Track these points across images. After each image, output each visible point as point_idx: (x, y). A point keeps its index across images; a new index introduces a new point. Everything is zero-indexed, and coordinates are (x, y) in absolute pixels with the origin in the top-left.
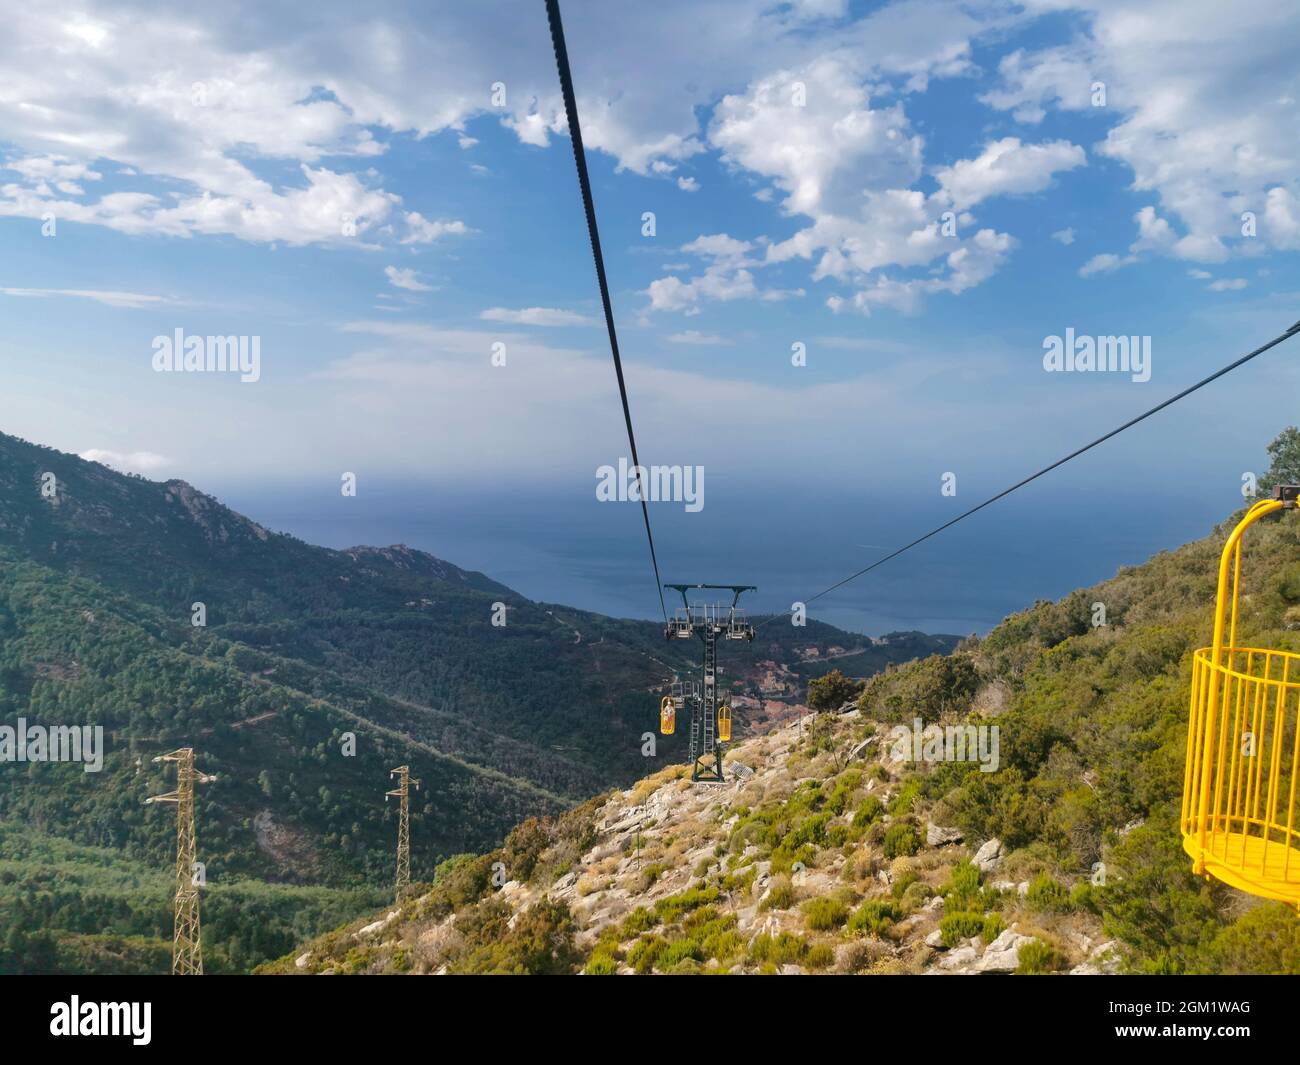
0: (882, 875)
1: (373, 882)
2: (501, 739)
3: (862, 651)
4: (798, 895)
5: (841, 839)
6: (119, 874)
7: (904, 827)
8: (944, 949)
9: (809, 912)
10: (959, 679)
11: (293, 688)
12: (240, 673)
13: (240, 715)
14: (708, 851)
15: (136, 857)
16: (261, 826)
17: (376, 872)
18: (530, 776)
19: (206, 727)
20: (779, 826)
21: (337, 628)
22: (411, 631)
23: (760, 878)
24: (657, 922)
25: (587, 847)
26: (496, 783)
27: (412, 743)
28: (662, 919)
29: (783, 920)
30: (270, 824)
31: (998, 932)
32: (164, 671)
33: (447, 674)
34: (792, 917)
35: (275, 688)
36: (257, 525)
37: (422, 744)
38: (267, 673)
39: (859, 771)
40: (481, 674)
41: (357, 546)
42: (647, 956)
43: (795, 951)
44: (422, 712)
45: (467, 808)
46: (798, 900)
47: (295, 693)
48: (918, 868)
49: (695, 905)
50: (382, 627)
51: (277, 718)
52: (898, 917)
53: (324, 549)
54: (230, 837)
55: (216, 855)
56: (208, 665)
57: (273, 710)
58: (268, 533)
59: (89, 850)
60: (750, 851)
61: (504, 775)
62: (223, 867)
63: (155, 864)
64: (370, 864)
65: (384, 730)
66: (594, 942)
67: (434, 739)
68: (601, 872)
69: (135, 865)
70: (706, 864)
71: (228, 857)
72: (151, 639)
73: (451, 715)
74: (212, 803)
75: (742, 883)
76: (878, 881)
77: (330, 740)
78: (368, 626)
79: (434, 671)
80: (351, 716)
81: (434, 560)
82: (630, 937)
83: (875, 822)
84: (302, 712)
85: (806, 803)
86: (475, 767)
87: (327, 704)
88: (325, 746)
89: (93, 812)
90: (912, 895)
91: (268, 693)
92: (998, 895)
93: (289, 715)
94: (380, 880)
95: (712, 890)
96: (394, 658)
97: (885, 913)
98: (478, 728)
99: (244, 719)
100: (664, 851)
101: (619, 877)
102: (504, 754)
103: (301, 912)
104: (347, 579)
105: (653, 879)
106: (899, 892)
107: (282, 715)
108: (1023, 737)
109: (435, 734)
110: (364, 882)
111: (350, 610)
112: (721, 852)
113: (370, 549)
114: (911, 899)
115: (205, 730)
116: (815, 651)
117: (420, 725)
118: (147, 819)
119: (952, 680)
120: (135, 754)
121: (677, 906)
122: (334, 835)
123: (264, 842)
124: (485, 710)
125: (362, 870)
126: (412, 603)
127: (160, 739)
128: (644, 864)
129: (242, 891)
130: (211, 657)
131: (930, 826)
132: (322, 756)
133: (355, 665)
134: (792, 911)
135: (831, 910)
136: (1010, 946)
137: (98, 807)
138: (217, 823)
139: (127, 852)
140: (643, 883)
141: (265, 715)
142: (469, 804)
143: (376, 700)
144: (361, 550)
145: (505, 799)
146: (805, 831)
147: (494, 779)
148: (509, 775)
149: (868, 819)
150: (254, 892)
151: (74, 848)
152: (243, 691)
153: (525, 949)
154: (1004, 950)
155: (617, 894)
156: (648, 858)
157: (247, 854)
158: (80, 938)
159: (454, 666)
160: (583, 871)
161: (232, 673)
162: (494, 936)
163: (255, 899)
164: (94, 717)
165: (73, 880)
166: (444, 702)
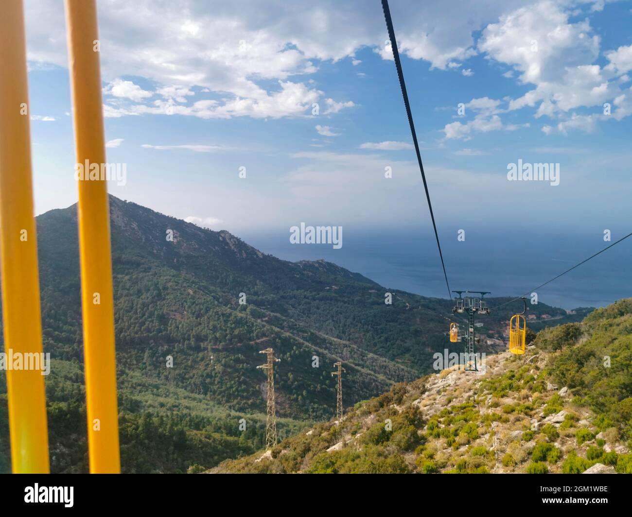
0: (530, 399)
1: (313, 419)
2: (371, 355)
3: (561, 317)
4: (500, 404)
5: (518, 389)
6: (205, 406)
7: (540, 384)
8: (544, 418)
9: (503, 408)
10: (571, 334)
11: (275, 327)
12: (253, 319)
13: (253, 338)
14: (471, 393)
15: (211, 400)
16: (264, 389)
17: (314, 414)
18: (385, 374)
19: (239, 343)
20: (497, 384)
21: (294, 299)
22: (328, 301)
23: (488, 399)
24: (452, 413)
25: (423, 392)
26: (369, 376)
27: (329, 355)
28: (453, 412)
29: (495, 411)
30: (267, 388)
31: (560, 411)
32: (221, 317)
33: (345, 322)
34: (498, 410)
35: (268, 327)
36: (258, 250)
37: (334, 356)
38: (264, 319)
39: (529, 367)
40: (361, 323)
41: (302, 260)
42: (449, 421)
43: (497, 418)
44: (334, 341)
45: (355, 387)
46: (500, 405)
47: (277, 329)
48: (542, 396)
49: (465, 408)
50: (314, 299)
51: (269, 340)
52: (532, 409)
53: (287, 262)
54: (251, 393)
55: (245, 401)
56: (240, 315)
57: (267, 337)
58: (263, 254)
59: (192, 395)
60: (486, 392)
61: (372, 373)
62: (248, 407)
63: (219, 403)
64: (311, 410)
65: (317, 348)
66: (429, 418)
67: (339, 354)
68: (430, 400)
69: (211, 403)
70: (470, 397)
71: (250, 402)
72: (216, 302)
73: (348, 343)
74: (242, 377)
75: (483, 401)
76: (529, 400)
77: (293, 351)
78: (308, 298)
79: (339, 321)
80: (302, 341)
81: (337, 267)
82: (443, 417)
83: (531, 383)
84: (280, 338)
85: (507, 377)
86: (359, 368)
87: (291, 335)
88: (291, 354)
89: (194, 379)
90: (538, 403)
91: (265, 329)
92: (563, 402)
93: (274, 339)
94: (316, 418)
95: (471, 403)
96: (320, 314)
97: (528, 408)
98: (360, 350)
99: (255, 340)
100: (454, 393)
101: (437, 402)
102: (373, 362)
103: (282, 430)
104: (298, 276)
105: (450, 401)
106: (534, 403)
107: (272, 339)
108: (581, 354)
109: (340, 351)
110: (309, 418)
111: (300, 291)
112: (475, 394)
113: (308, 262)
114: (537, 404)
115: (239, 344)
116: (534, 317)
117: (332, 347)
118: (216, 382)
119: (569, 334)
120: (211, 353)
121: (459, 408)
122: (295, 396)
123: (265, 396)
124: (363, 340)
125: (308, 413)
126: (328, 288)
127: (220, 347)
128: (446, 397)
129: (256, 418)
130: (241, 311)
131: (548, 384)
132: (289, 359)
133: (302, 317)
134: (498, 408)
135: (510, 407)
136: (563, 415)
137: (196, 376)
138: (245, 386)
139: (208, 397)
140: (446, 403)
141: (264, 339)
142: (356, 385)
143: (312, 334)
144: (304, 262)
145: (373, 384)
146: (506, 386)
147: (368, 374)
148: (375, 372)
149: (528, 382)
150: (262, 419)
151: (187, 394)
152: (255, 327)
153: (407, 417)
154: (560, 416)
155: (437, 406)
156: (448, 395)
157: (258, 401)
158: (195, 432)
159: (348, 319)
160: (423, 399)
161: (249, 319)
162: (395, 414)
163: (262, 422)
164: (194, 336)
165: (187, 408)
166: (343, 336)
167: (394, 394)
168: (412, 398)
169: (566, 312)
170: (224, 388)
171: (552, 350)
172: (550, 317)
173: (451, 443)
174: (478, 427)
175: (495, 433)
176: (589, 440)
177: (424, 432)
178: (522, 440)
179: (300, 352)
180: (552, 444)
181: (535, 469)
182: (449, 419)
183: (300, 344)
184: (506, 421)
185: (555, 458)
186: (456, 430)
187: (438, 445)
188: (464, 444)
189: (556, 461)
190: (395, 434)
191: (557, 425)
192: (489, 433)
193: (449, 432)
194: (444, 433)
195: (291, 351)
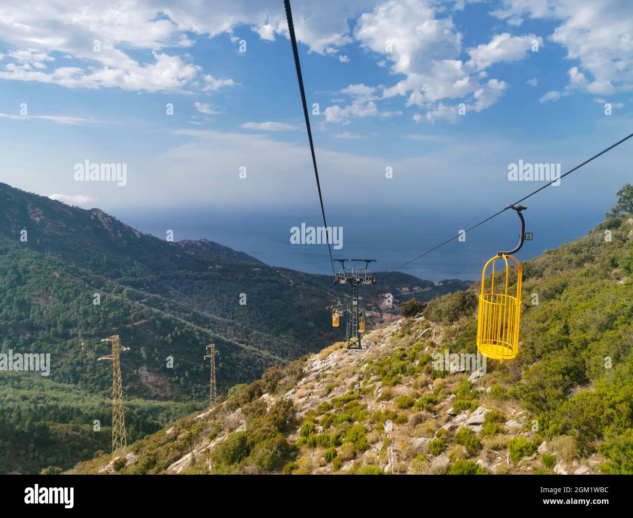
0: (430, 386)
1: (196, 399)
2: (255, 332)
4: (393, 395)
5: (413, 372)
6: (76, 396)
8: (454, 415)
9: (398, 401)
10: (468, 302)
11: (155, 308)
12: (130, 301)
13: (131, 321)
14: (355, 379)
15: (83, 389)
16: (142, 373)
17: (197, 394)
18: (269, 349)
20: (386, 367)
21: (175, 280)
22: (211, 281)
23: (377, 389)
24: (332, 408)
25: (300, 378)
26: (253, 353)
27: (212, 334)
28: (334, 407)
29: (387, 405)
30: (146, 372)
31: (477, 407)
33: (228, 301)
34: (391, 404)
35: (147, 308)
36: (136, 230)
37: (217, 335)
38: (143, 301)
39: (422, 343)
41: (184, 240)
42: (328, 421)
43: (391, 417)
44: (217, 320)
46: (393, 397)
47: (157, 311)
48: (445, 383)
49: (349, 400)
50: (197, 279)
51: (148, 322)
52: (436, 403)
53: (168, 242)
54: (128, 378)
56: (115, 297)
57: (146, 319)
58: (141, 234)
59: (61, 385)
60: (373, 378)
61: (257, 349)
62: (125, 393)
63: (92, 392)
64: (194, 391)
65: (200, 328)
66: (304, 416)
67: (223, 332)
68: (307, 389)
69: (83, 392)
70: (354, 384)
71: (127, 388)
72: (87, 285)
73: (231, 321)
75: (370, 391)
76: (428, 389)
77: (174, 333)
78: (190, 278)
79: (222, 300)
80: (184, 321)
81: (221, 246)
82: (320, 414)
83: (428, 364)
84: (160, 319)
85: (398, 357)
86: (243, 345)
87: (172, 316)
88: (172, 335)
89: (62, 367)
90: (442, 393)
91: (144, 311)
92: (478, 393)
93: (154, 321)
94: (200, 398)
95: (356, 394)
96: (202, 294)
97: (430, 401)
98: (244, 327)
99: (132, 323)
100: (335, 379)
101: (315, 391)
102: (257, 339)
103: (162, 414)
104: (179, 256)
105: (330, 391)
106: (436, 393)
107: (150, 321)
109: (224, 330)
110: (192, 399)
111: (181, 271)
112: (360, 379)
113: (190, 241)
114: (442, 396)
115: (114, 328)
116: (407, 289)
117: (216, 326)
118: (88, 370)
119: (465, 302)
120: (81, 340)
121: (341, 401)
122: (177, 378)
123: (144, 381)
124: (247, 318)
125: (191, 394)
126: (211, 267)
127: (93, 333)
128: (326, 385)
129: (134, 404)
130: (116, 293)
132: (170, 340)
133: (185, 297)
134: (391, 401)
135: (407, 400)
136: (481, 413)
137: (64, 365)
139: (79, 386)
140: (326, 393)
141: (143, 321)
142: (240, 363)
143: (195, 313)
144: (186, 242)
145: (258, 360)
146: (397, 369)
147: (252, 351)
148: (259, 349)
149: (425, 363)
150: (140, 404)
151: (54, 384)
152: (132, 310)
153: (275, 419)
154: (479, 415)
155: (314, 397)
156: (328, 382)
157: (136, 386)
158: (60, 425)
159: (232, 297)
160: (299, 388)
161: (126, 301)
162: (261, 414)
163: (140, 408)
164: (61, 323)
165: (54, 399)
166: (227, 315)
167: (267, 382)
168: (287, 387)
170: (97, 375)
171: (448, 322)
173: (330, 457)
174: (367, 431)
175: (389, 443)
176: (529, 456)
177: (295, 438)
178: (429, 453)
179: (181, 333)
180: (472, 460)
182: (329, 418)
183: (181, 324)
184: (404, 421)
186: (338, 437)
187: (314, 459)
188: (349, 459)
190: (257, 446)
191: (477, 429)
192: (382, 440)
193: (328, 439)
194: (321, 441)
195: (172, 332)
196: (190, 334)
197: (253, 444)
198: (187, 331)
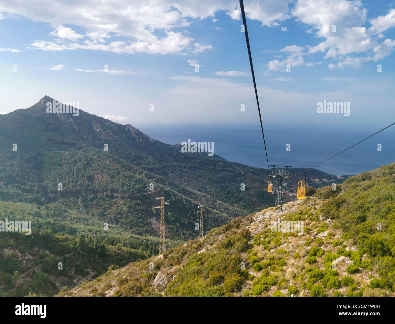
0: (310, 225)
1: (183, 239)
2: (219, 202)
3: (334, 180)
5: (304, 220)
6: (117, 232)
7: (316, 217)
8: (317, 234)
11: (161, 184)
12: (147, 179)
13: (147, 191)
15: (121, 228)
16: (153, 221)
17: (184, 237)
18: (227, 213)
19: (138, 193)
20: (292, 217)
21: (172, 168)
22: (193, 169)
24: (267, 232)
25: (251, 222)
26: (217, 215)
27: (193, 201)
30: (155, 221)
31: (325, 231)
32: (127, 178)
33: (203, 182)
35: (156, 184)
36: (150, 137)
37: (196, 202)
38: (154, 179)
39: (311, 208)
40: (213, 182)
43: (292, 235)
44: (196, 193)
45: (209, 221)
47: (161, 186)
48: (317, 224)
50: (185, 168)
51: (157, 192)
52: (311, 230)
53: (168, 144)
54: (145, 224)
55: (141, 229)
56: (138, 177)
58: (153, 140)
61: (220, 213)
62: (143, 232)
63: (126, 230)
64: (182, 234)
65: (186, 197)
66: (255, 235)
67: (200, 201)
68: (255, 226)
69: (121, 230)
71: (144, 229)
72: (124, 169)
73: (205, 194)
74: (140, 214)
76: (309, 226)
77: (171, 199)
78: (181, 167)
79: (199, 181)
80: (177, 193)
82: (262, 235)
83: (311, 216)
84: (163, 191)
85: (299, 214)
86: (211, 209)
87: (170, 189)
88: (170, 201)
89: (110, 215)
92: (328, 226)
93: (160, 191)
94: (185, 239)
96: (188, 177)
97: (308, 229)
98: (212, 198)
100: (269, 222)
101: (259, 227)
102: (220, 206)
104: (175, 153)
105: (266, 227)
106: (312, 227)
108: (339, 201)
109: (200, 199)
111: (176, 162)
114: (314, 228)
115: (138, 195)
116: (318, 180)
117: (195, 196)
118: (123, 217)
120: (120, 200)
122: (172, 226)
123: (154, 226)
124: (214, 193)
125: (180, 236)
126: (193, 161)
127: (126, 196)
128: (264, 225)
129: (148, 239)
130: (139, 174)
131: (320, 217)
133: (177, 178)
137: (111, 213)
138: (141, 220)
139: (119, 226)
140: (264, 227)
141: (154, 191)
142: (210, 220)
143: (183, 188)
144: (179, 145)
145: (220, 219)
146: (297, 218)
147: (217, 213)
148: (221, 212)
149: (310, 216)
150: (152, 239)
152: (148, 184)
153: (242, 235)
154: (325, 234)
155: (259, 229)
156: (265, 223)
157: (149, 229)
158: (111, 246)
159: (205, 179)
160: (251, 226)
161: (144, 179)
162: (235, 233)
163: (152, 241)
164: (110, 190)
165: (106, 232)
166: (202, 190)
167: (235, 223)
168: (246, 225)
169: (337, 177)
170: (128, 221)
171: (324, 199)
172: (327, 180)
173: (266, 248)
174: (281, 239)
175: (290, 242)
176: (339, 245)
177: (252, 242)
178: (304, 246)
179: (175, 199)
180: (320, 247)
181: (310, 260)
182: (266, 236)
183: (176, 194)
184: (297, 236)
185: (321, 254)
186: (269, 241)
187: (259, 249)
188: (273, 248)
189: (321, 256)
190: (236, 243)
191: (323, 238)
192: (287, 242)
193: (265, 242)
194: (262, 243)
195: (170, 199)
196: (180, 200)
197: (234, 243)
198: (178, 199)
